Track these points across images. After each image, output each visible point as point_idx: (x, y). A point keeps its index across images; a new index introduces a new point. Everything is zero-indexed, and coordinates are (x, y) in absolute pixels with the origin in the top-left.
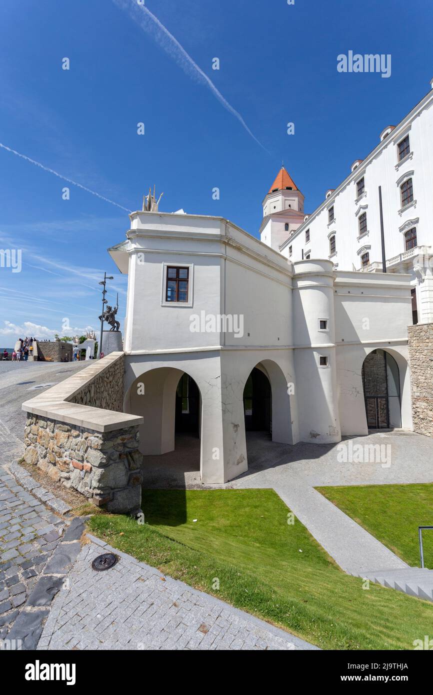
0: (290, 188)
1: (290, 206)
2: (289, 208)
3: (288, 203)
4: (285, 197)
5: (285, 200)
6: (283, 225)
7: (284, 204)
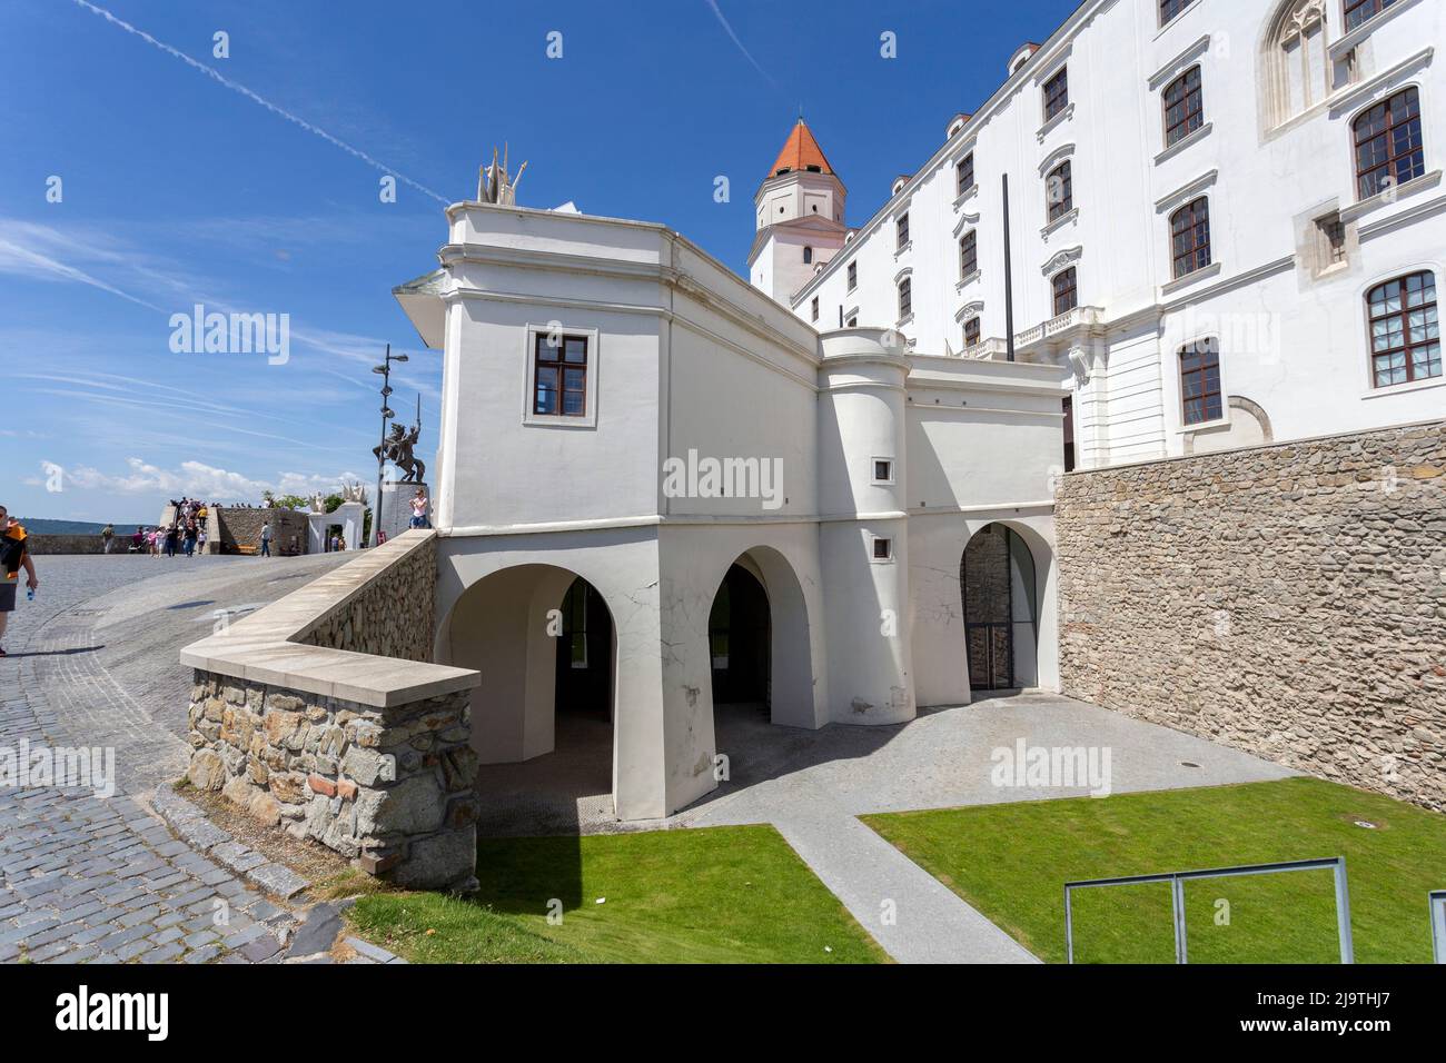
0: (815, 169)
1: (814, 208)
2: (813, 212)
3: (811, 201)
4: (805, 187)
5: (805, 194)
6: (799, 250)
7: (802, 204)
